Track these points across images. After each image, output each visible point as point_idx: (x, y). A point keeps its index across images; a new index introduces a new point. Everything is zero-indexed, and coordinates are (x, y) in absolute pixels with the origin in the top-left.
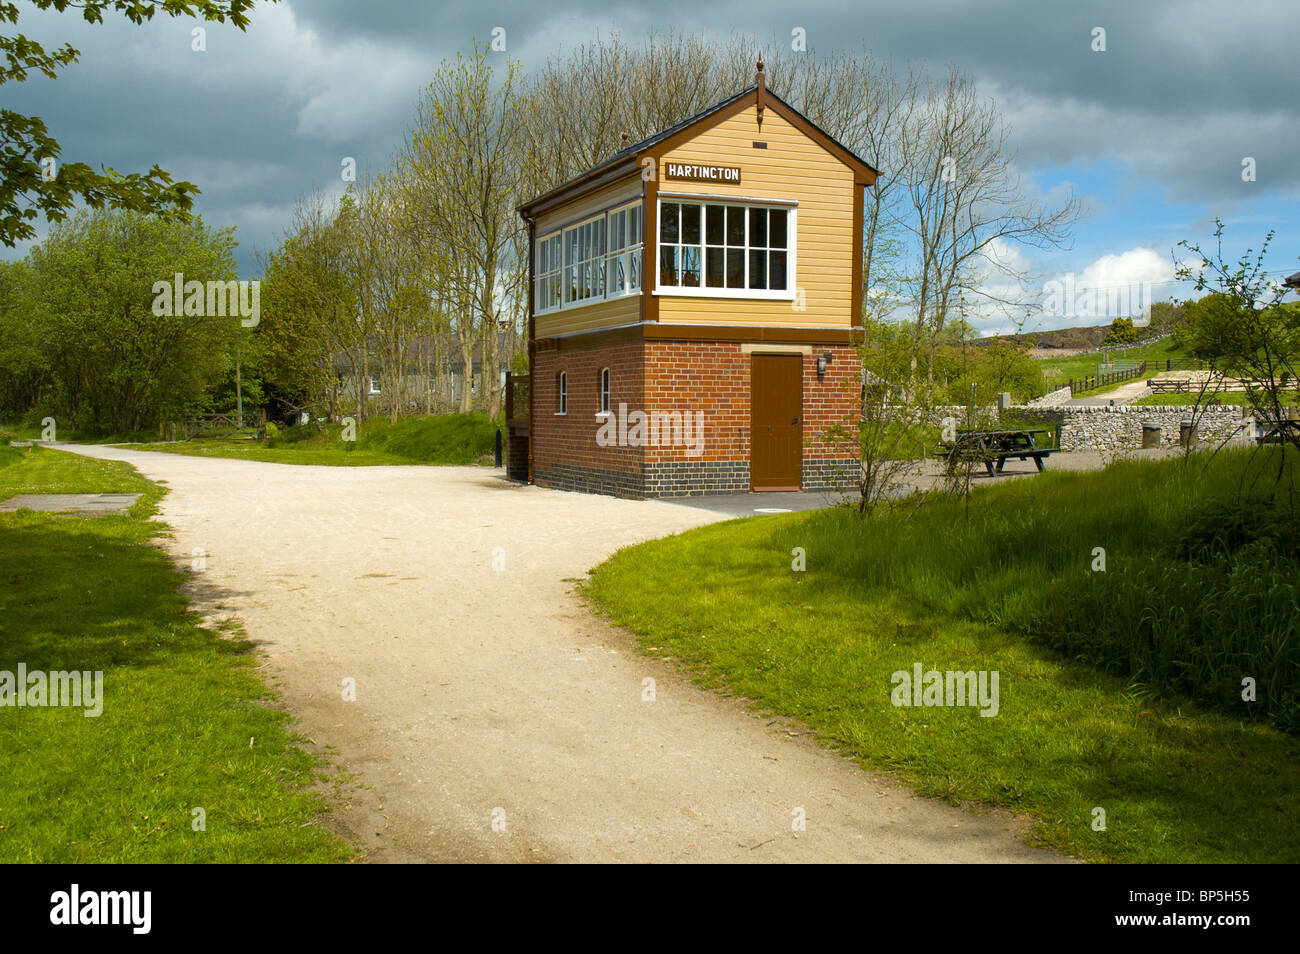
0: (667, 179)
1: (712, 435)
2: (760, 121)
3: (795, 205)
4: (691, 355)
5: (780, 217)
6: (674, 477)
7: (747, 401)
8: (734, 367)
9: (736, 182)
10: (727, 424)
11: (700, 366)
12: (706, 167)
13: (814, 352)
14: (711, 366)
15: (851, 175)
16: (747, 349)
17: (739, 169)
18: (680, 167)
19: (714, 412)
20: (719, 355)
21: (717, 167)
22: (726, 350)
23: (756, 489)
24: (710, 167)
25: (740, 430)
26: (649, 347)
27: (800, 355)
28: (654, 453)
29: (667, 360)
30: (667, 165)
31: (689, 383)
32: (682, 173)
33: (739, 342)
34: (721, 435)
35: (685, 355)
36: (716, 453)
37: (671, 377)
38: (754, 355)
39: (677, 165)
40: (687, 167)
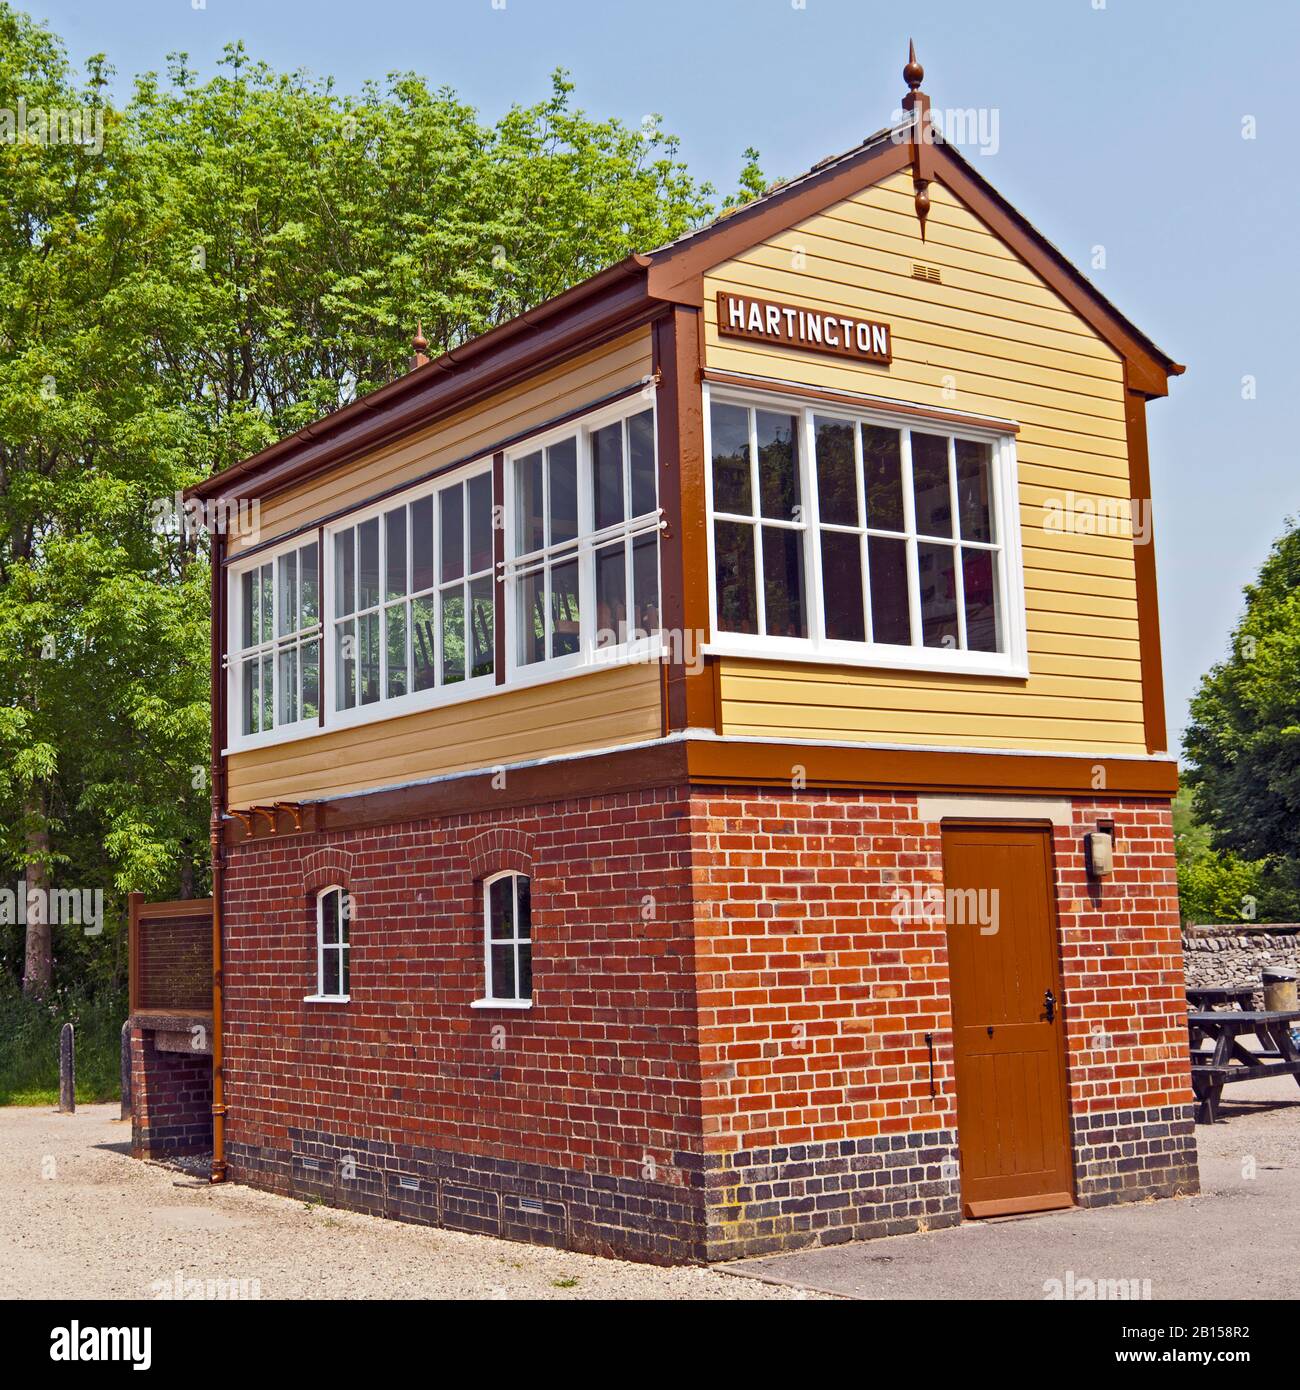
0: (721, 335)
1: (863, 1060)
2: (922, 210)
3: (1009, 431)
4: (802, 828)
5: (976, 460)
6: (782, 1190)
7: (939, 956)
8: (904, 861)
9: (882, 361)
10: (897, 1024)
11: (826, 859)
12: (815, 313)
13: (1077, 817)
14: (851, 860)
15: (1116, 370)
16: (932, 810)
17: (888, 328)
18: (755, 308)
19: (865, 992)
20: (870, 828)
21: (838, 317)
22: (885, 813)
23: (977, 1208)
24: (824, 315)
25: (928, 1039)
26: (700, 804)
27: (1045, 828)
28: (726, 1123)
29: (745, 843)
30: (722, 299)
31: (801, 910)
32: (759, 324)
33: (910, 792)
34: (884, 1058)
35: (787, 827)
36: (875, 1111)
37: (756, 893)
38: (949, 826)
39: (748, 301)
40: (769, 309)
